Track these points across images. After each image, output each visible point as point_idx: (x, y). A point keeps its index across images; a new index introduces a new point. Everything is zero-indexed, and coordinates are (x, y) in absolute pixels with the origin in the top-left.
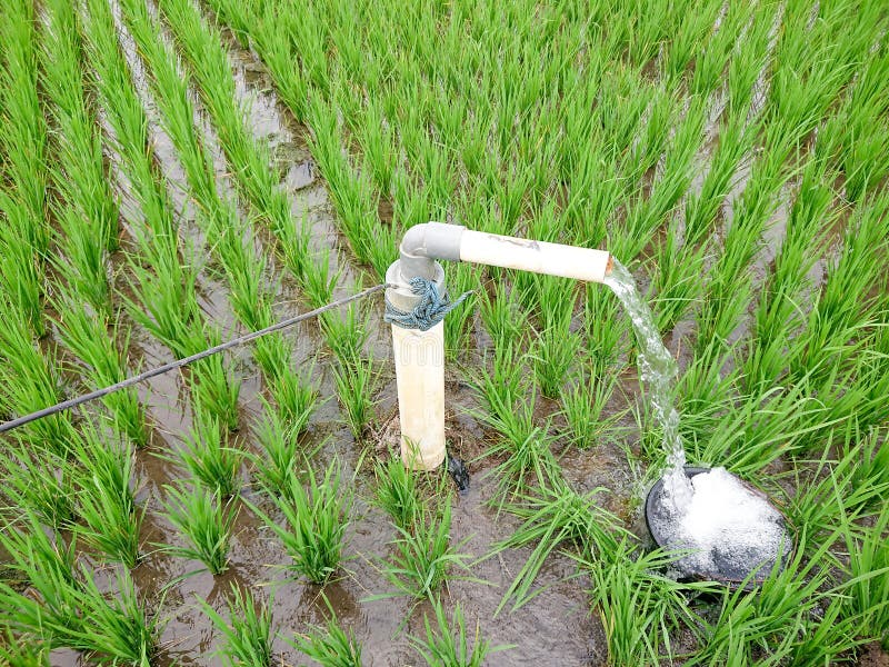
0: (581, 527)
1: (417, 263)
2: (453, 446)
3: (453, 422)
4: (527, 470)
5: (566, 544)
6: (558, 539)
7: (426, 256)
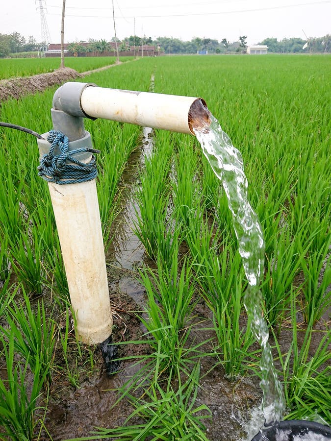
2: (116, 330)
7: (65, 112)
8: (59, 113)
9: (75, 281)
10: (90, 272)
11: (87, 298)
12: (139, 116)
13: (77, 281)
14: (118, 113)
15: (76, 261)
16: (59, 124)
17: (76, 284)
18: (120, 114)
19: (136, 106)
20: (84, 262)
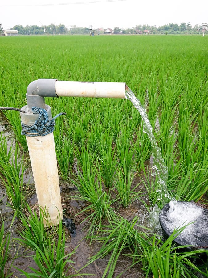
0: (132, 238)
1: (35, 99)
2: (66, 213)
3: (66, 203)
4: (102, 218)
5: (126, 250)
6: (122, 247)
7: (39, 95)
8: (36, 97)
9: (48, 191)
10: (55, 182)
11: (54, 198)
12: (97, 93)
13: (49, 190)
14: (83, 93)
15: (49, 178)
16: (36, 103)
17: (48, 192)
18: (84, 93)
19: (96, 89)
20: (53, 177)
